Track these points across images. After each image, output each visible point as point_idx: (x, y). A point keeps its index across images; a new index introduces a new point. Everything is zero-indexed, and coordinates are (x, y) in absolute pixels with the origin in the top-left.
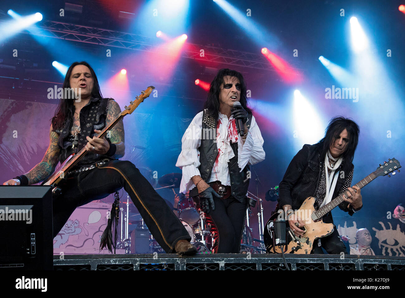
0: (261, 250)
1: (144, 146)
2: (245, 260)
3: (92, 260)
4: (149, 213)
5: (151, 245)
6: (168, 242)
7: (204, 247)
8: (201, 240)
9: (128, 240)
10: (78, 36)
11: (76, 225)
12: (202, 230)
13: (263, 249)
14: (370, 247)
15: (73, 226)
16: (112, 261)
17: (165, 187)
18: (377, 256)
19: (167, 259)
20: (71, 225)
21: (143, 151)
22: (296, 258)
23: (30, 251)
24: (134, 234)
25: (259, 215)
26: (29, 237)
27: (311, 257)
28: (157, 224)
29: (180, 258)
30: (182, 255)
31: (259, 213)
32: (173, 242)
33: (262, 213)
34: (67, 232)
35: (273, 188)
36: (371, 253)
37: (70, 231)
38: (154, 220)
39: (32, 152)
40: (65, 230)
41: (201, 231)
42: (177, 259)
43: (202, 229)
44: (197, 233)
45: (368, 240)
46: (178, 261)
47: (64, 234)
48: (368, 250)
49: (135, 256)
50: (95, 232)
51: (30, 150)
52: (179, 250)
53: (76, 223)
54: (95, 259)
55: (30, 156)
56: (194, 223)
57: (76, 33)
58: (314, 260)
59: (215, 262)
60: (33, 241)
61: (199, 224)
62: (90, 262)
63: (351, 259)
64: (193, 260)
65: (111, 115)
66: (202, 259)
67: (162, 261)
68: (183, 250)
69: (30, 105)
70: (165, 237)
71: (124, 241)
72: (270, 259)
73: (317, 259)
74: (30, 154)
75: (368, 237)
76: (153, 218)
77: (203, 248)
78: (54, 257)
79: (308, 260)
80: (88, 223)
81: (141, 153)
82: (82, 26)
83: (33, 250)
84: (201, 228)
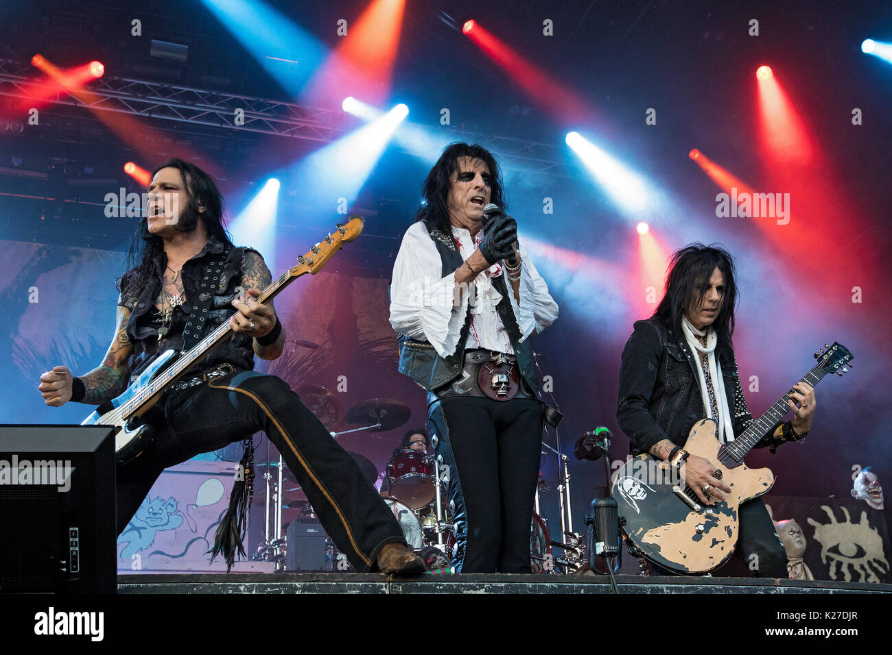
0: (565, 565)
1: (317, 342)
2: (529, 589)
3: (201, 586)
4: (322, 488)
5: (330, 553)
6: (362, 551)
7: (443, 558)
8: (438, 543)
9: (281, 541)
10: (179, 110)
11: (170, 509)
12: (438, 522)
13: (570, 564)
14: (802, 561)
15: (165, 511)
16: (242, 588)
17: (359, 429)
18: (819, 583)
19: (361, 584)
20: (161, 509)
21: (313, 352)
22: (640, 585)
23: (67, 566)
24: (294, 528)
25: (561, 490)
26: (66, 535)
27: (674, 582)
28: (338, 511)
29: (389, 582)
30: (394, 577)
31: (561, 486)
32: (373, 551)
33: (567, 485)
34: (152, 524)
35: (592, 431)
36: (803, 573)
37: (158, 522)
38: (333, 503)
39: (81, 354)
40: (148, 520)
41: (437, 524)
42: (383, 584)
43: (439, 519)
44: (427, 527)
45: (798, 546)
46: (384, 589)
47: (146, 528)
48: (799, 566)
49: (292, 579)
50: (212, 523)
51: (77, 348)
52: (386, 565)
53: (170, 504)
54: (207, 584)
55: (75, 361)
56: (421, 506)
57: (173, 103)
58: (680, 589)
59: (465, 592)
60: (74, 544)
61: (432, 509)
62: (195, 589)
63: (761, 589)
64: (418, 588)
65: (253, 277)
66: (436, 585)
67: (350, 588)
68: (393, 566)
69: (78, 254)
70: (355, 538)
71: (271, 543)
72: (582, 587)
73: (685, 588)
74: (76, 359)
75: (798, 539)
76: (329, 497)
77: (440, 560)
78: (118, 579)
79: (667, 588)
80: (197, 506)
81: (309, 356)
82: (186, 89)
83: (75, 563)
84: (437, 518)
